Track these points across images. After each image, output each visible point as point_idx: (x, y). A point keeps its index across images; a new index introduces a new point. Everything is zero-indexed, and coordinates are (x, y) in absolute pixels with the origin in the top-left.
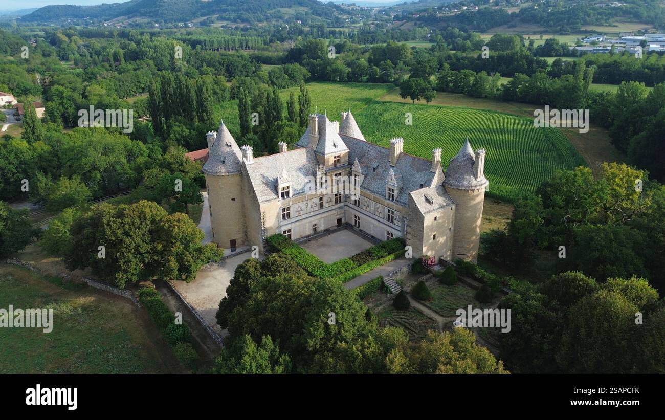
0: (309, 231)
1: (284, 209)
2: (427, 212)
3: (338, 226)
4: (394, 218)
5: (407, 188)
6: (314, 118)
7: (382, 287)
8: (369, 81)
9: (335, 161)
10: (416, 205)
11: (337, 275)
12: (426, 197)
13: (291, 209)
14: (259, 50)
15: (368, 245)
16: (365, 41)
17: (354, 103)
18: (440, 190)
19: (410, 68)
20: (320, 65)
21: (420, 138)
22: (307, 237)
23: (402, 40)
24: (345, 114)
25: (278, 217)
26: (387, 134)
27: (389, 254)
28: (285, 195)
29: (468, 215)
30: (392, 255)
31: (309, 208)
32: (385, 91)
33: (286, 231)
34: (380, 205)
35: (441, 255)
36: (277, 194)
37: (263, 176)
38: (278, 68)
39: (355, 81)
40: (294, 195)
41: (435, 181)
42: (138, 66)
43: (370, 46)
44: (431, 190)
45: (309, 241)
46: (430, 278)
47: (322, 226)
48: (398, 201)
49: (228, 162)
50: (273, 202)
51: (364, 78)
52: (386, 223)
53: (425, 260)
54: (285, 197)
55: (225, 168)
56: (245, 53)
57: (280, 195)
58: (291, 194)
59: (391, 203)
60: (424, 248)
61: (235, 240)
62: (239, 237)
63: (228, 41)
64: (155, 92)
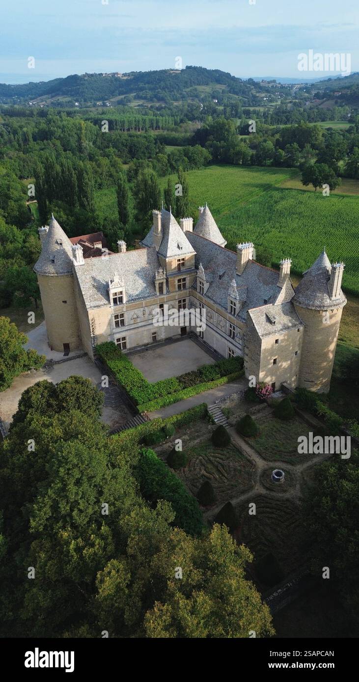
0: (147, 339)
1: (118, 315)
2: (266, 335)
3: (182, 335)
4: (236, 335)
5: (251, 302)
6: (157, 215)
7: (204, 415)
8: (272, 165)
9: (179, 265)
10: (254, 325)
11: (155, 398)
12: (267, 316)
13: (126, 316)
14: (168, 130)
15: (208, 361)
16: (279, 122)
17: (252, 189)
18: (287, 308)
19: (317, 151)
20: (223, 147)
21: (313, 231)
22: (145, 345)
23: (318, 121)
24: (202, 209)
25: (110, 324)
26: (278, 225)
27: (222, 376)
28: (118, 300)
29: (319, 338)
30: (224, 378)
31: (146, 316)
32: (288, 176)
33: (120, 339)
34: (222, 318)
35: (284, 381)
36: (108, 299)
37: (94, 279)
38: (178, 151)
39: (258, 165)
40: (128, 301)
41: (281, 297)
42: (45, 146)
43: (282, 126)
44: (276, 308)
45: (147, 350)
46: (264, 408)
47: (163, 334)
48: (239, 316)
49: (58, 262)
50: (103, 308)
51: (268, 162)
52: (228, 339)
53: (259, 389)
54: (118, 303)
55: (55, 269)
56: (153, 133)
57: (112, 301)
58: (125, 300)
59: (232, 317)
60: (260, 374)
61: (68, 344)
62: (72, 341)
63: (139, 121)
64: (40, 175)
